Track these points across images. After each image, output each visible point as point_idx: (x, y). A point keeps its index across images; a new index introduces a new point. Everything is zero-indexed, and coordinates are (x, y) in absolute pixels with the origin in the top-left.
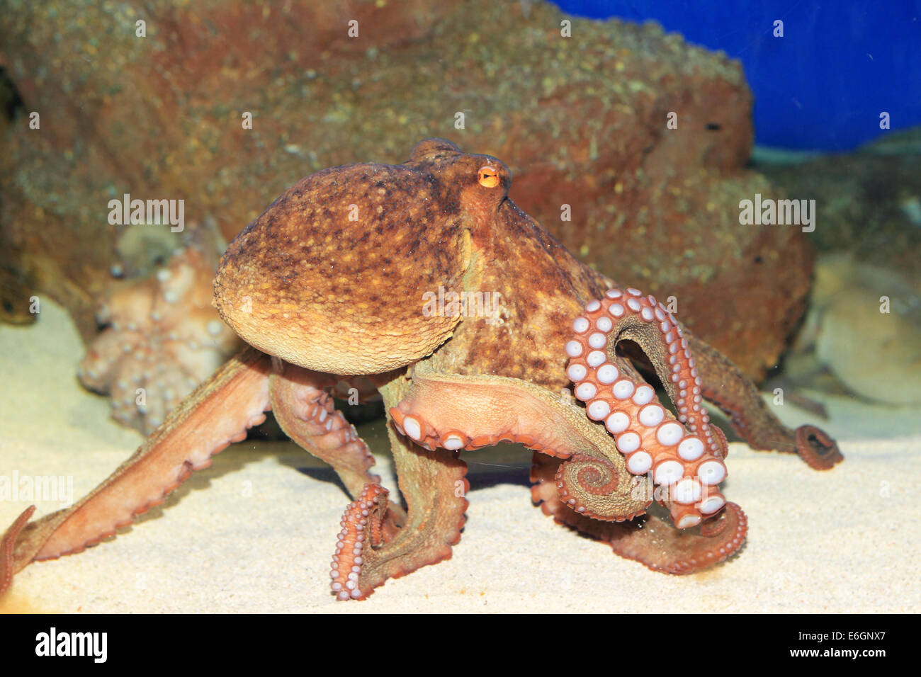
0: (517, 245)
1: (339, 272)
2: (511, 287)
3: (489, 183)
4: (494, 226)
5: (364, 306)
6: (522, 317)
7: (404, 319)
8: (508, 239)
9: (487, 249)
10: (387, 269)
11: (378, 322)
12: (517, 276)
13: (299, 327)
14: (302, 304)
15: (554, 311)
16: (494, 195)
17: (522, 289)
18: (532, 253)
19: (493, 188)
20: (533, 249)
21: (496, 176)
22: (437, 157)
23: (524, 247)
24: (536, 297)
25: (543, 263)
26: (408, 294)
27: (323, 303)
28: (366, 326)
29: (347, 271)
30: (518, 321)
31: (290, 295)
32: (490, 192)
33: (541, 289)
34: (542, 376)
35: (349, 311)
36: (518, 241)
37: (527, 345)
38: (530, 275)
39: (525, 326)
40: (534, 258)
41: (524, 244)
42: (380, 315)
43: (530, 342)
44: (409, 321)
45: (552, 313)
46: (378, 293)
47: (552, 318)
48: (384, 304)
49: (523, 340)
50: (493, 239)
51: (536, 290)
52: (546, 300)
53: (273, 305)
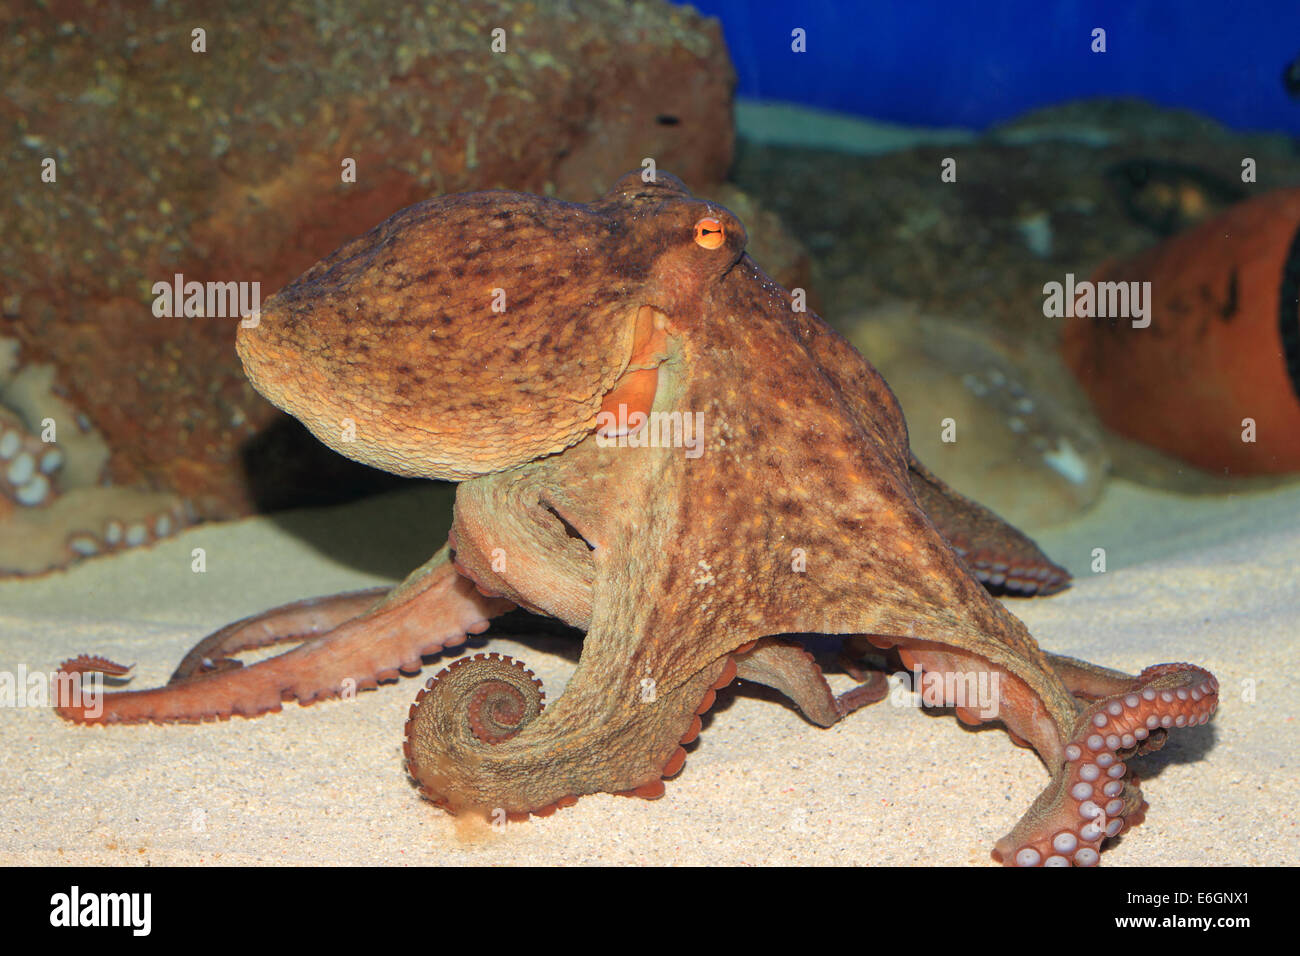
0: (748, 328)
1: (363, 317)
2: (736, 391)
3: (709, 243)
4: (708, 298)
5: (384, 377)
6: (757, 435)
7: (452, 409)
8: (732, 319)
9: (696, 330)
10: (441, 332)
11: (406, 406)
12: (747, 376)
13: (298, 385)
14: (306, 354)
15: (806, 429)
16: (715, 259)
17: (755, 396)
18: (772, 340)
19: (715, 251)
20: (774, 336)
21: (720, 231)
22: (638, 197)
23: (758, 332)
24: (778, 407)
25: (788, 357)
26: (464, 373)
27: (328, 359)
28: (385, 407)
29: (376, 319)
30: (750, 443)
31: (295, 338)
32: (709, 256)
33: (784, 397)
34: (799, 528)
35: (359, 379)
36: (748, 323)
37: (770, 478)
38: (767, 374)
39: (763, 448)
40: (775, 348)
41: (760, 327)
42: (411, 397)
43: (774, 472)
44: (462, 413)
45: (803, 431)
46: (413, 362)
47: (804, 439)
48: (419, 381)
49: (765, 470)
50: (704, 317)
51: (778, 398)
52: (791, 412)
53: (273, 346)
